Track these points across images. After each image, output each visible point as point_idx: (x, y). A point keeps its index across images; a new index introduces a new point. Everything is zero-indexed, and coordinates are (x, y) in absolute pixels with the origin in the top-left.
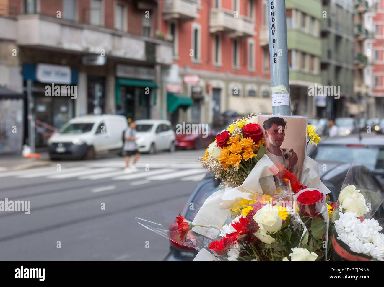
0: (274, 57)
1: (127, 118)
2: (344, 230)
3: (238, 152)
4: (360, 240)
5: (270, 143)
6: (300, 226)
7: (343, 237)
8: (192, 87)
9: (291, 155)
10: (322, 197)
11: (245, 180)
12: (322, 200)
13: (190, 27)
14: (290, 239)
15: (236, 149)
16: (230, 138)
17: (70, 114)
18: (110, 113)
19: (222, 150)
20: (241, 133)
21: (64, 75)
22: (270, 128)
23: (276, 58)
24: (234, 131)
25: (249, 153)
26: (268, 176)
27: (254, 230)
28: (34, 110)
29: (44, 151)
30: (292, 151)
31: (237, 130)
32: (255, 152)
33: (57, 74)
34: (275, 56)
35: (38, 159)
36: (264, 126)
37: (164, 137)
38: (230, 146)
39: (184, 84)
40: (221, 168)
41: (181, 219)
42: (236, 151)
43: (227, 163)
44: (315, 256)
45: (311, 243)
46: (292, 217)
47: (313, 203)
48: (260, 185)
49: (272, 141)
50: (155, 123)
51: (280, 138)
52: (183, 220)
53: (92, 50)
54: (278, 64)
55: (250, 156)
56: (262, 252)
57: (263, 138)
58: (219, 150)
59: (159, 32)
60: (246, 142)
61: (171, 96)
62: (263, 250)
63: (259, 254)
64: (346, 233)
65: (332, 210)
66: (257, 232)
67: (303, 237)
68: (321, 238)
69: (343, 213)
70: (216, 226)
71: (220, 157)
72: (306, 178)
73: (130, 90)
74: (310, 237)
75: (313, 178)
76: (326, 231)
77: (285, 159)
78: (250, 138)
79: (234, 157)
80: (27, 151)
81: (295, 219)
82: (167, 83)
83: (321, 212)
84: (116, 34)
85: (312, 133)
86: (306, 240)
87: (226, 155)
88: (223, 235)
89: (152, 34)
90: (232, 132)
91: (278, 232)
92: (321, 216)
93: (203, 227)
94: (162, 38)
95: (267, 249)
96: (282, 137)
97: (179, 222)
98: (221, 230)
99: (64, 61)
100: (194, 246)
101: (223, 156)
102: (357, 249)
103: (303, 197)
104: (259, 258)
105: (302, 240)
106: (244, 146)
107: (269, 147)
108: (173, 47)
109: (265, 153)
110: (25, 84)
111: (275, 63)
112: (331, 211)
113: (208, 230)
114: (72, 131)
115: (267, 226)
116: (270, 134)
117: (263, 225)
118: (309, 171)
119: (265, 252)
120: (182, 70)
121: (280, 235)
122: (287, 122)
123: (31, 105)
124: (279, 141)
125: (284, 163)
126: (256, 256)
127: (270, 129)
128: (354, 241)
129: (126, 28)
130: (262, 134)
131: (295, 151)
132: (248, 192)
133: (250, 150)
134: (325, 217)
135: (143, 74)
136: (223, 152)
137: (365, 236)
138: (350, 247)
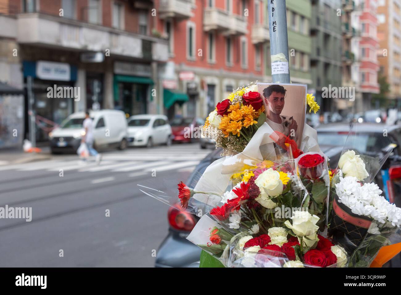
0: (273, 25)
1: (126, 113)
2: (345, 193)
3: (239, 119)
4: (361, 202)
5: (270, 111)
6: (301, 192)
7: (344, 200)
8: (188, 84)
9: (291, 123)
10: (323, 161)
11: (245, 147)
12: (322, 164)
13: (185, 26)
14: (291, 203)
15: (237, 116)
16: (231, 106)
17: (70, 110)
18: (108, 108)
19: (222, 118)
20: (241, 101)
21: (63, 72)
22: (270, 95)
23: (275, 27)
24: (235, 98)
25: (250, 120)
27: (255, 195)
28: (34, 107)
29: (45, 146)
30: (291, 118)
31: (237, 98)
32: (256, 119)
33: (57, 71)
34: (275, 25)
35: (39, 153)
36: (264, 94)
37: (160, 131)
38: (230, 114)
39: (180, 81)
40: (222, 136)
41: (182, 186)
42: (237, 119)
43: (228, 130)
44: (316, 219)
45: (312, 206)
46: (293, 183)
47: (314, 166)
49: (273, 108)
50: (152, 118)
51: (280, 105)
52: (184, 187)
53: (91, 47)
54: (277, 32)
55: (250, 123)
56: (263, 217)
57: (263, 106)
58: (220, 119)
59: (155, 31)
60: (246, 109)
61: (167, 92)
62: (265, 215)
63: (260, 219)
64: (347, 196)
65: (332, 175)
66: (258, 198)
67: (304, 201)
68: (322, 202)
69: (344, 177)
70: (218, 193)
71: (221, 124)
72: (305, 147)
73: (127, 86)
74: (311, 200)
75: (312, 147)
76: (327, 194)
77: (285, 127)
78: (250, 105)
79: (235, 124)
80: (28, 146)
81: (295, 185)
82: (163, 79)
83: (322, 176)
84: (113, 33)
85: (312, 101)
86: (307, 203)
87: (227, 122)
88: (224, 201)
89: (148, 32)
90: (232, 100)
91: (280, 196)
92: (322, 180)
94: (158, 36)
95: (268, 214)
96: (282, 105)
97: (180, 189)
98: (222, 197)
99: (63, 59)
100: (196, 213)
101: (223, 123)
102: (358, 211)
103: (304, 161)
104: (260, 223)
105: (303, 204)
106: (245, 114)
107: (269, 115)
108: (168, 45)
109: (265, 121)
110: (25, 81)
111: (274, 31)
112: (331, 177)
113: (210, 197)
114: (72, 126)
115: (269, 190)
116: (270, 101)
117: (265, 189)
118: (308, 139)
119: (266, 217)
120: (178, 67)
121: (282, 199)
122: (287, 90)
123: (31, 101)
124: (279, 108)
125: (284, 131)
126: (257, 221)
127: (270, 97)
128: (355, 203)
129: (123, 26)
130: (262, 101)
131: (294, 119)
132: (250, 158)
133: (251, 117)
134: (326, 180)
135: (140, 71)
136: (223, 119)
137: (366, 199)
138: (351, 210)
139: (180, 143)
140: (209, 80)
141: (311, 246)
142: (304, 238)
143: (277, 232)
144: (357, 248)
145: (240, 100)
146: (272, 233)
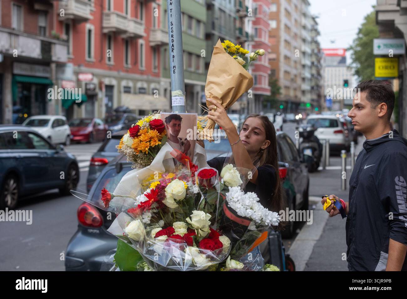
2: (233, 200)
3: (147, 140)
4: (244, 207)
5: (170, 134)
7: (232, 205)
8: (86, 84)
9: (186, 143)
10: (215, 174)
11: (152, 162)
12: (215, 176)
13: (84, 28)
15: (145, 138)
16: (140, 130)
19: (134, 139)
23: (175, 70)
24: (143, 125)
25: (155, 141)
26: (169, 159)
27: (162, 198)
30: (186, 139)
31: (145, 124)
32: (160, 140)
34: (174, 68)
36: (166, 121)
38: (140, 136)
39: (79, 82)
40: (134, 153)
41: (105, 191)
42: (145, 140)
43: (139, 149)
44: (209, 216)
45: (206, 207)
47: (209, 178)
48: (164, 165)
49: (172, 132)
51: (178, 130)
54: (176, 74)
55: (156, 143)
58: (132, 140)
59: (54, 32)
60: (152, 133)
64: (234, 202)
66: (164, 200)
67: (201, 203)
68: (214, 203)
70: (131, 196)
71: (133, 144)
73: (26, 86)
74: (206, 202)
76: (217, 198)
77: (181, 146)
78: (156, 130)
79: (144, 144)
83: (215, 185)
84: (13, 33)
86: (203, 205)
87: (138, 143)
88: (138, 203)
89: (47, 34)
90: (141, 126)
92: (214, 188)
93: (122, 197)
94: (57, 38)
95: (171, 212)
98: (136, 199)
100: (115, 211)
101: (135, 144)
102: (242, 214)
103: (202, 174)
105: (200, 204)
106: (151, 136)
107: (169, 137)
108: (68, 46)
109: (167, 142)
111: (174, 73)
116: (170, 127)
120: (76, 67)
122: (182, 118)
124: (177, 132)
125: (181, 149)
127: (170, 123)
128: (240, 208)
129: (22, 28)
130: (165, 127)
133: (156, 139)
134: (217, 189)
136: (135, 141)
137: (247, 205)
138: (237, 212)
139: (78, 142)
140: (107, 81)
141: (204, 236)
142: (199, 230)
143: (180, 226)
144: (239, 240)
145: (148, 125)
146: (176, 226)
